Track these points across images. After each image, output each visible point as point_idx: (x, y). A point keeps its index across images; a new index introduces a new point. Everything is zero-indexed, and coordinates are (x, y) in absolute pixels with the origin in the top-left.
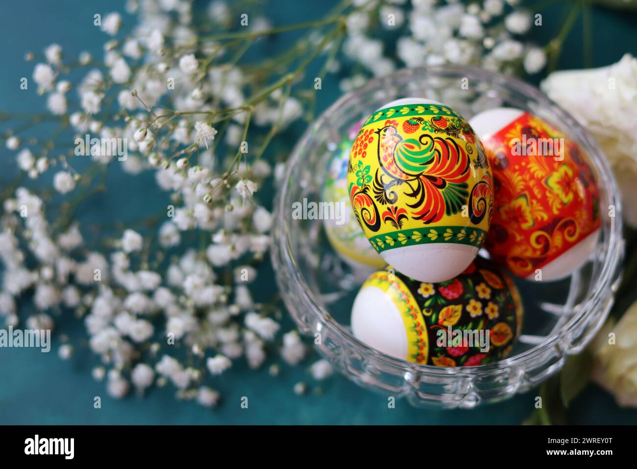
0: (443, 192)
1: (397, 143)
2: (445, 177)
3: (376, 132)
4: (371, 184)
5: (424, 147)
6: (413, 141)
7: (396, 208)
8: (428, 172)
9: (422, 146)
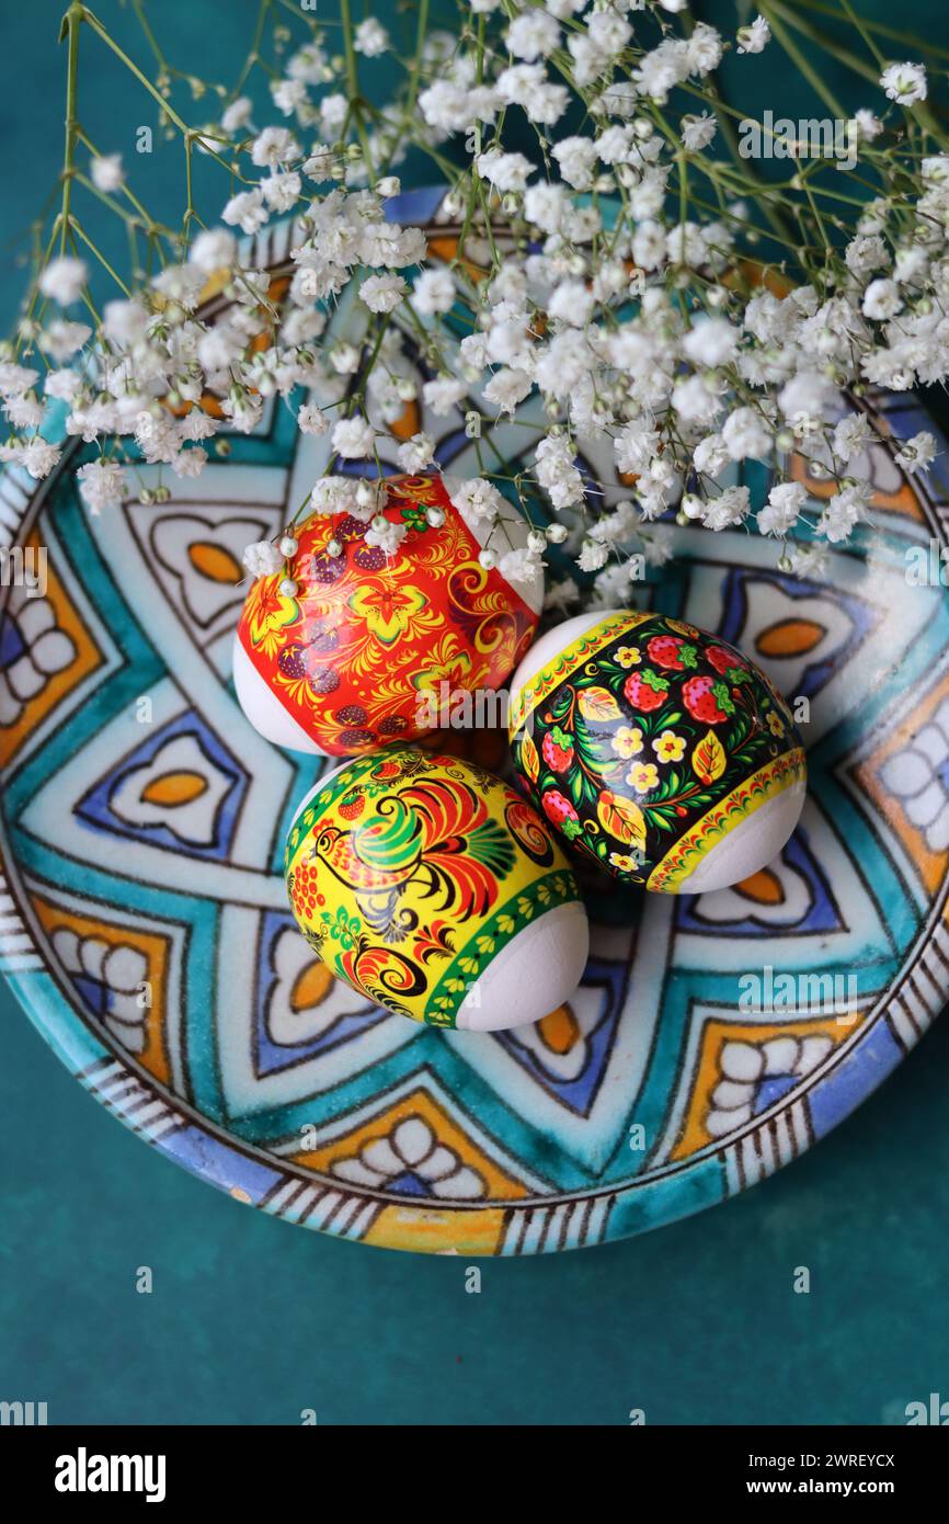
0: (470, 854)
2: (456, 831)
3: (312, 858)
4: (365, 929)
5: (393, 817)
8: (427, 844)
9: (389, 817)
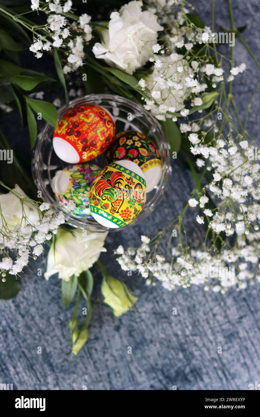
0: (110, 178)
1: (114, 202)
2: (106, 183)
3: (119, 213)
6: (108, 200)
7: (128, 183)
8: (110, 186)
